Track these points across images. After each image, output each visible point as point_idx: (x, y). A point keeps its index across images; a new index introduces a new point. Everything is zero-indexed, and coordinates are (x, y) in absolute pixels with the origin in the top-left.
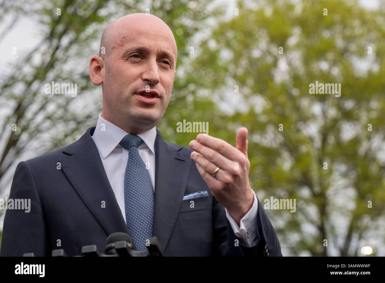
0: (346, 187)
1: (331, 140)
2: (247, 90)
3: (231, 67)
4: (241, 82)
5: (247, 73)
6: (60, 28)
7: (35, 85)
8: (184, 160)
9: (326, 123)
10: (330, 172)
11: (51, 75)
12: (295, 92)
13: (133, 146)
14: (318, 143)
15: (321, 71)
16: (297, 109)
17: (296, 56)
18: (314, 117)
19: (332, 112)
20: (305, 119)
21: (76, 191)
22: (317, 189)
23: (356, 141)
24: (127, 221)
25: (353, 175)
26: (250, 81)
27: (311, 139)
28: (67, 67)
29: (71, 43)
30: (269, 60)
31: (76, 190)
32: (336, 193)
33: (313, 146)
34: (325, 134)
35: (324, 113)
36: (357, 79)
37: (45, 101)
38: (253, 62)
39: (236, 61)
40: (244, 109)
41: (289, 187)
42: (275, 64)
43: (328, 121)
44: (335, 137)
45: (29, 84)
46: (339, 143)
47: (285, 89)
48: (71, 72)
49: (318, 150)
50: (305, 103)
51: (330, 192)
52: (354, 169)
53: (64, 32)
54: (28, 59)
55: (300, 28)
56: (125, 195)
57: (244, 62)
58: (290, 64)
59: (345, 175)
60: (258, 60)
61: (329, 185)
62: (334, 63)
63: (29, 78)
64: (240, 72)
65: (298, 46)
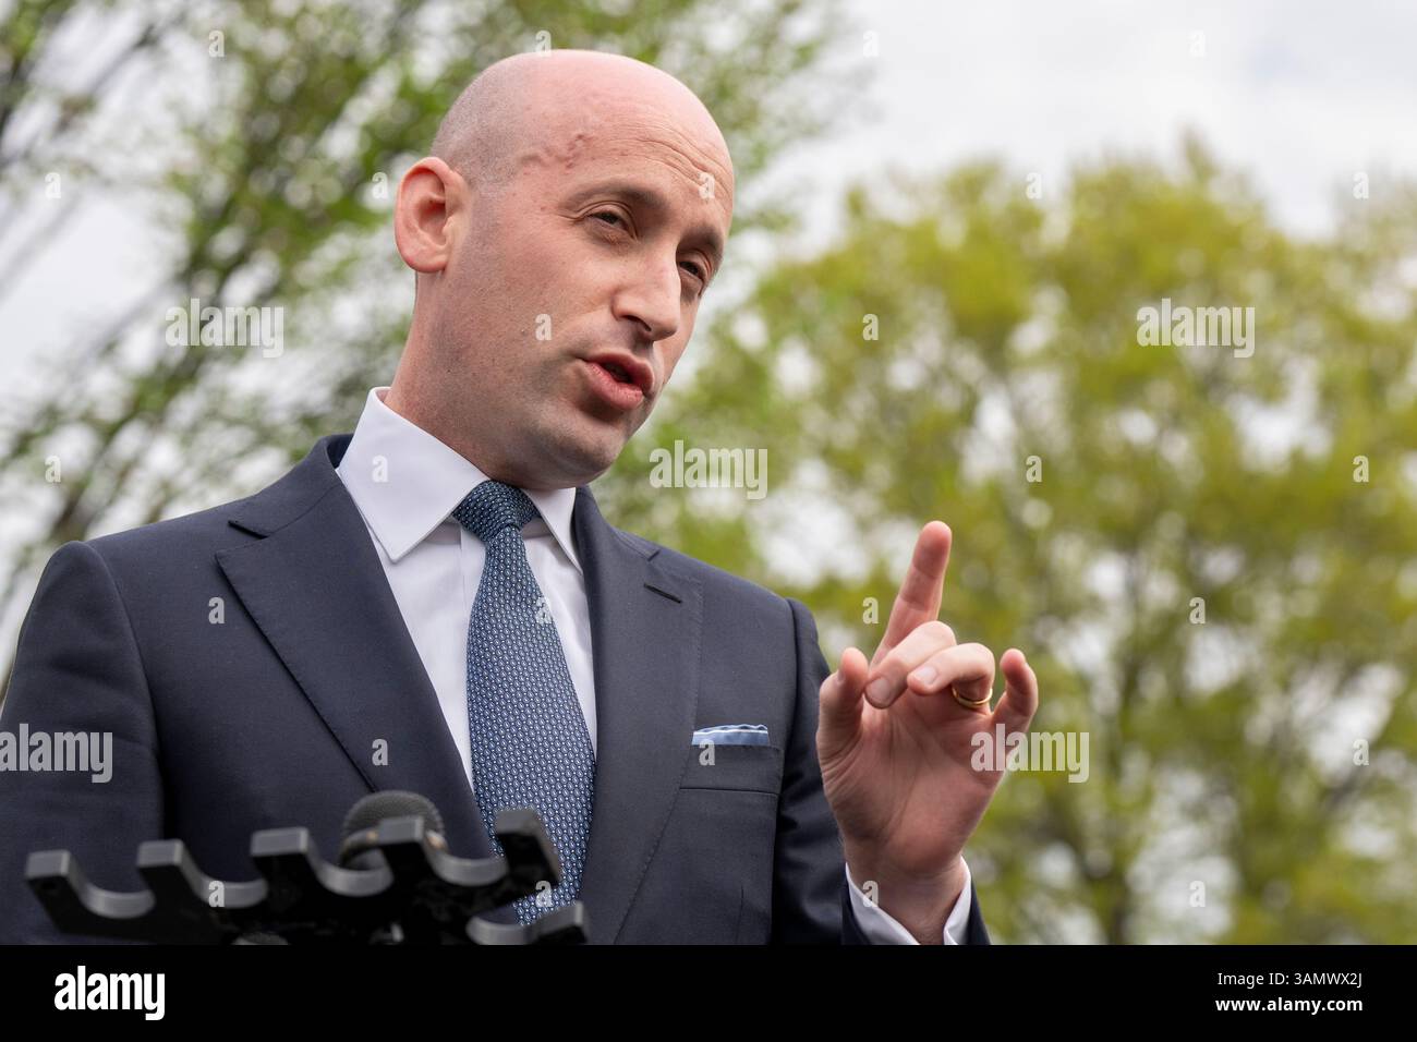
0: (1199, 854)
1: (1154, 686)
2: (865, 502)
3: (815, 420)
4: (847, 470)
5: (870, 439)
6: (227, 242)
7: (129, 440)
8: (677, 596)
9: (1138, 626)
10: (1147, 798)
11: (187, 407)
12: (1035, 514)
13: (508, 525)
14: (1107, 694)
15: (1128, 446)
16: (1039, 572)
17: (1043, 390)
18: (1093, 606)
19: (1161, 590)
20: (1065, 608)
21: (286, 668)
22: (1098, 856)
23: (1239, 696)
24: (475, 782)
25: (1225, 813)
26: (881, 472)
27: (1083, 684)
28: (245, 381)
29: (263, 299)
30: (948, 399)
31: (289, 665)
32: (1165, 873)
33: (1089, 707)
34: (1132, 664)
35: (1134, 591)
36: (1254, 479)
37: (161, 496)
38: (891, 406)
39: (832, 396)
40: (852, 564)
41: (1000, 844)
42: (968, 415)
43: (1146, 621)
44: (1169, 677)
45: (109, 433)
46: (1179, 698)
47: (999, 501)
48: (258, 402)
49: (1108, 720)
50: (1066, 552)
51: (1142, 870)
52: (1230, 791)
53: (241, 260)
54: (109, 348)
55: (1061, 291)
56: (469, 691)
57: (860, 403)
58: (1019, 414)
59: (1196, 812)
60: (909, 397)
61: (1139, 843)
62: (1174, 420)
63: (110, 411)
64: (845, 434)
65: (1051, 354)
